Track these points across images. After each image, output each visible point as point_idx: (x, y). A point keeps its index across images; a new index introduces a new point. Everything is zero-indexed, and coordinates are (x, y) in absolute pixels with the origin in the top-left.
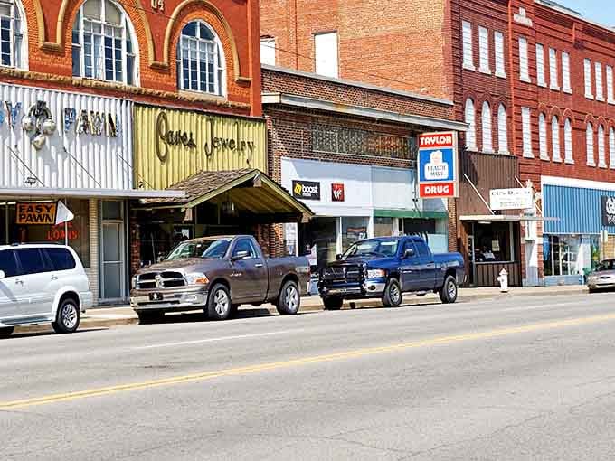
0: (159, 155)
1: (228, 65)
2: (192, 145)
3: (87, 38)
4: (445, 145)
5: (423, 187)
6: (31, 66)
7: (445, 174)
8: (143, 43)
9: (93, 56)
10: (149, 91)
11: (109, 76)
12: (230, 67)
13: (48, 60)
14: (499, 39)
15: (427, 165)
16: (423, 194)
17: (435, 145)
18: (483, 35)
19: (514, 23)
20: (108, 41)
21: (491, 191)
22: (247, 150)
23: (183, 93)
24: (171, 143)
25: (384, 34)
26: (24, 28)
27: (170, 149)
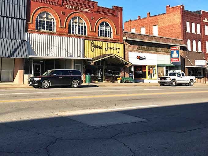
0: (91, 50)
1: (113, 31)
2: (101, 48)
3: (73, 26)
4: (177, 49)
5: (172, 59)
6: (57, 31)
7: (177, 56)
8: (88, 27)
9: (74, 29)
10: (89, 37)
11: (79, 33)
12: (114, 32)
13: (61, 30)
14: (198, 26)
15: (173, 54)
16: (172, 61)
17: (175, 49)
18: (193, 25)
19: (203, 22)
20: (79, 26)
21: (195, 61)
22: (118, 49)
23: (100, 37)
24: (95, 48)
25: (168, 25)
26: (55, 24)
27: (95, 49)
